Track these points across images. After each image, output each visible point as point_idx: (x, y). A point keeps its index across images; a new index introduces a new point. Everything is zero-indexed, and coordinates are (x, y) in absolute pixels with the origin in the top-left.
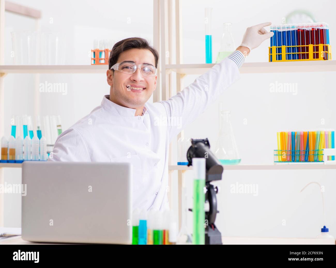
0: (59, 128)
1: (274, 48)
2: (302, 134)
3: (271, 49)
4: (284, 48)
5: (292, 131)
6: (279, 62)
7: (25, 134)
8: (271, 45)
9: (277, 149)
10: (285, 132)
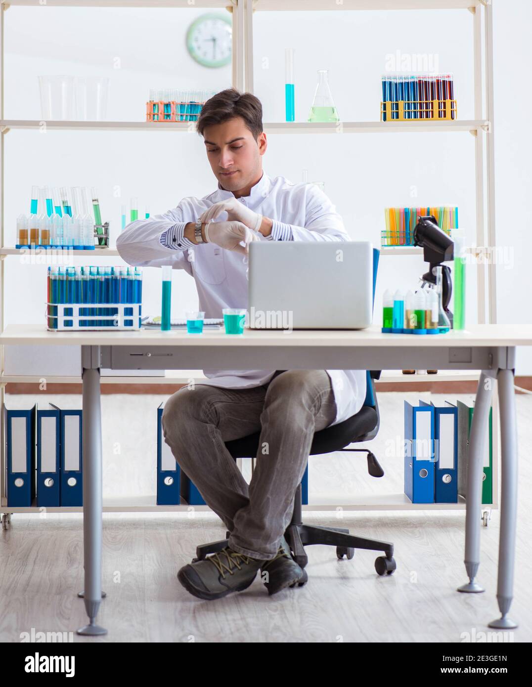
0: (95, 203)
1: (389, 103)
2: (420, 211)
3: (385, 105)
4: (401, 103)
5: (405, 207)
6: (395, 122)
7: (50, 212)
8: (385, 100)
9: (385, 229)
10: (395, 209)
